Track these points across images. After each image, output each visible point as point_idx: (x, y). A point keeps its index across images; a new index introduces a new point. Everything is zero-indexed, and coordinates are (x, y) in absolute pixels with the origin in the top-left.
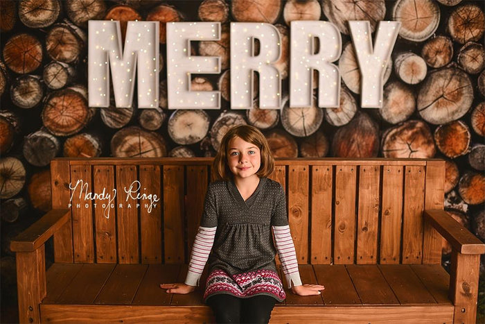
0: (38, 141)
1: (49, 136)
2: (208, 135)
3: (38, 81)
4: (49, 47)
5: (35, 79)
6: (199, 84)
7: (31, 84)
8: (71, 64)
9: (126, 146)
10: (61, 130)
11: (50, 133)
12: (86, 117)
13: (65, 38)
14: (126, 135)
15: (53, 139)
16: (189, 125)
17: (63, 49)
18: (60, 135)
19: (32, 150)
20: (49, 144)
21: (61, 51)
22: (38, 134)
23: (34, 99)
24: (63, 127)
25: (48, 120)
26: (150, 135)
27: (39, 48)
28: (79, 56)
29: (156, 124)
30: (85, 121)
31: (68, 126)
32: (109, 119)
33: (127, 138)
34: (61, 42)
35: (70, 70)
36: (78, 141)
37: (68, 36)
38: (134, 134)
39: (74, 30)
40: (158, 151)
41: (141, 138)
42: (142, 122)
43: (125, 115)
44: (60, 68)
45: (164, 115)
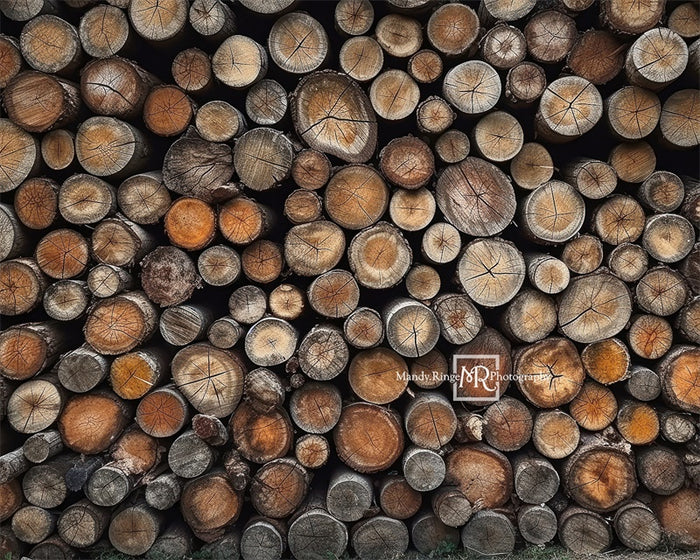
0: (78, 361)
1: (93, 355)
2: (296, 355)
3: (82, 288)
4: (96, 247)
5: (78, 285)
6: (285, 292)
7: (72, 291)
8: (125, 268)
9: (192, 368)
10: (109, 347)
11: (94, 351)
12: (142, 332)
13: (117, 236)
14: (193, 354)
15: (98, 358)
16: (271, 342)
17: (114, 249)
18: (107, 353)
19: (71, 372)
20: (93, 364)
21: (111, 251)
22: (78, 352)
23: (75, 309)
24: (111, 343)
25: (92, 335)
26: (222, 354)
27: (84, 248)
28: (135, 257)
29: (229, 340)
30: (140, 336)
31: (118, 343)
32: (170, 334)
33: (192, 358)
34: (112, 241)
35: (122, 275)
36: (130, 360)
37: (122, 233)
38: (201, 353)
39: (129, 226)
40: (233, 373)
41: (211, 358)
42: (212, 338)
43: (190, 329)
44: (110, 271)
45: (240, 329)
